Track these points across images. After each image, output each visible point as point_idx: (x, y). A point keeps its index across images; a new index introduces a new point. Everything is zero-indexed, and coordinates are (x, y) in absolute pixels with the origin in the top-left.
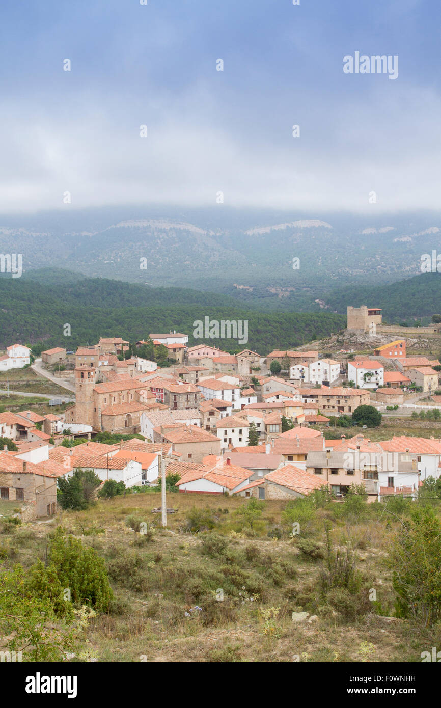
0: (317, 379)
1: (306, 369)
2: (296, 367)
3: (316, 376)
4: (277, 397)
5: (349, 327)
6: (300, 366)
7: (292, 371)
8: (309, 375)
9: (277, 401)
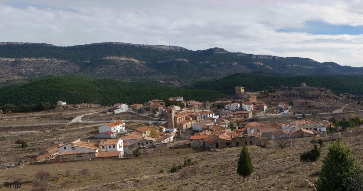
0: (233, 109)
1: (230, 106)
2: (227, 106)
3: (233, 108)
4: (226, 115)
5: (236, 93)
6: (228, 105)
7: (225, 107)
8: (231, 108)
9: (226, 116)
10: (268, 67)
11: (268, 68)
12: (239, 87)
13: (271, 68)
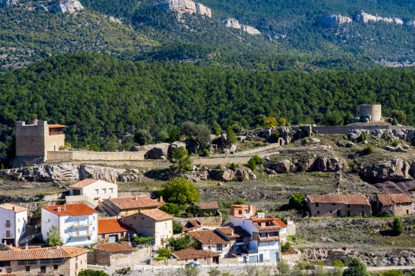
5: (18, 153)
10: (237, 25)
11: (237, 31)
12: (36, 122)
13: (251, 31)
